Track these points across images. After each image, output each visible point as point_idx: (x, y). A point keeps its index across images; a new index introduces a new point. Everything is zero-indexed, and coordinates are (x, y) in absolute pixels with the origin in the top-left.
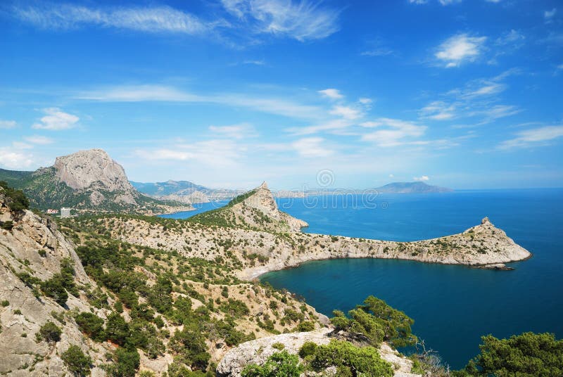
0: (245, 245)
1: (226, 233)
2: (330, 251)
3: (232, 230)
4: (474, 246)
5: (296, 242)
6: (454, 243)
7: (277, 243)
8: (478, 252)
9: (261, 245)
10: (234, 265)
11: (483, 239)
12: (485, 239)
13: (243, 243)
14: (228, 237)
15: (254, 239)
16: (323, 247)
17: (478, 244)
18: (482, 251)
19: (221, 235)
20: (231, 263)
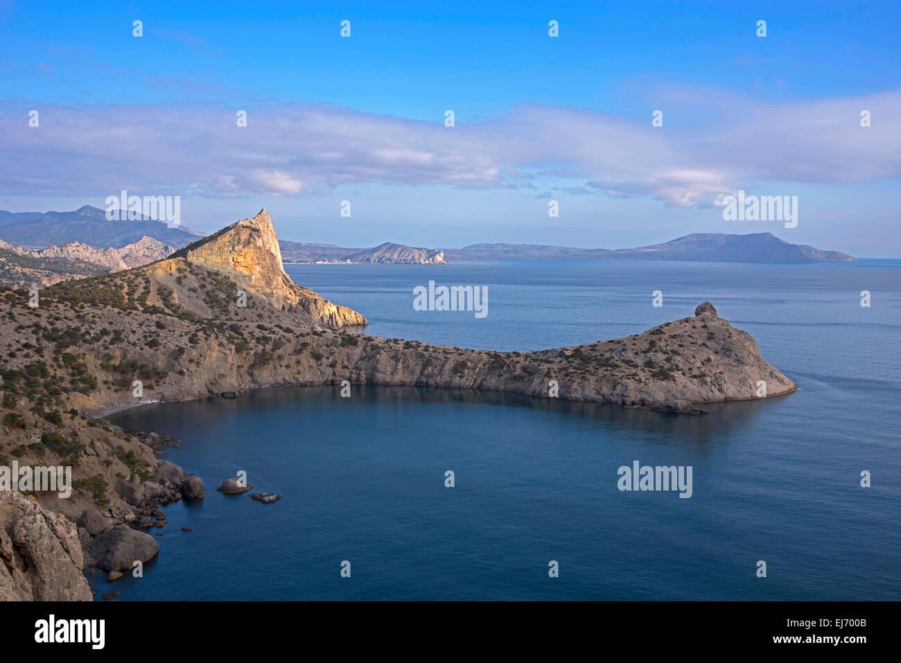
0: (112, 343)
1: (71, 314)
2: (332, 366)
3: (88, 309)
4: (649, 364)
5: (253, 343)
6: (608, 355)
7: (193, 340)
8: (654, 375)
9: (153, 344)
10: (72, 382)
11: (676, 347)
12: (681, 350)
13: (108, 338)
14: (76, 324)
15: (140, 332)
16: (317, 357)
17: (660, 358)
18: (664, 375)
19: (57, 319)
20: (68, 378)
